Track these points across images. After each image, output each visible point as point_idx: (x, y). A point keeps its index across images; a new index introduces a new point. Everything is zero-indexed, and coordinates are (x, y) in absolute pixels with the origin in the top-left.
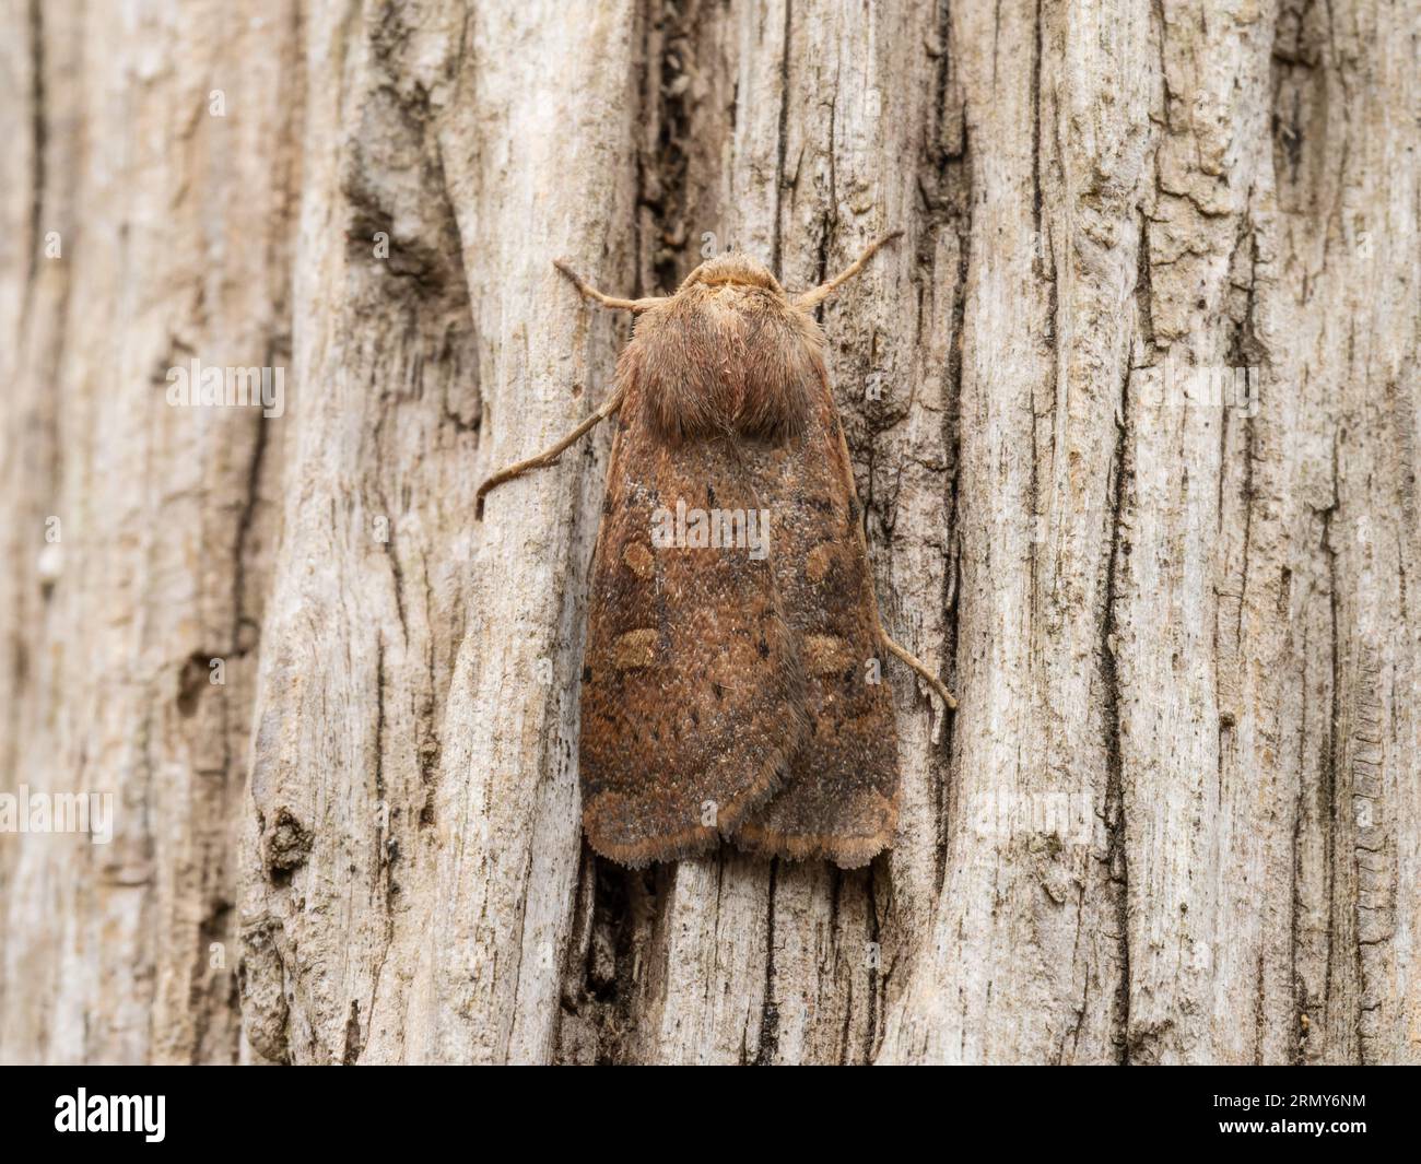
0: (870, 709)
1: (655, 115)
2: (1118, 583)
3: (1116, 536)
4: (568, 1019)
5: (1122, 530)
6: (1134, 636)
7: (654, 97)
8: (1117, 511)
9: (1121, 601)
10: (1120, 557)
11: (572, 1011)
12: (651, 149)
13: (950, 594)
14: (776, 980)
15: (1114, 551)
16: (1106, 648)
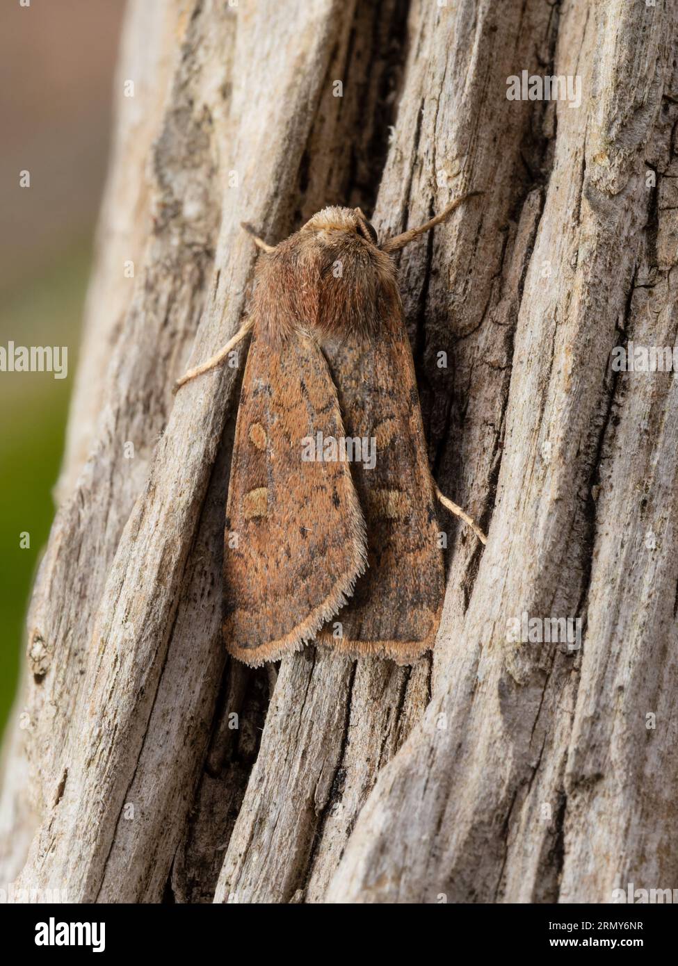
0: (423, 545)
1: (371, 121)
2: (605, 447)
3: (609, 412)
4: (208, 781)
5: (614, 408)
6: (612, 486)
7: (372, 108)
8: (612, 394)
9: (606, 460)
10: (610, 429)
11: (213, 775)
12: (364, 146)
13: (496, 460)
14: (348, 749)
15: (606, 424)
16: (589, 496)
